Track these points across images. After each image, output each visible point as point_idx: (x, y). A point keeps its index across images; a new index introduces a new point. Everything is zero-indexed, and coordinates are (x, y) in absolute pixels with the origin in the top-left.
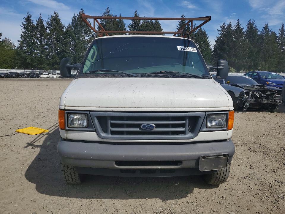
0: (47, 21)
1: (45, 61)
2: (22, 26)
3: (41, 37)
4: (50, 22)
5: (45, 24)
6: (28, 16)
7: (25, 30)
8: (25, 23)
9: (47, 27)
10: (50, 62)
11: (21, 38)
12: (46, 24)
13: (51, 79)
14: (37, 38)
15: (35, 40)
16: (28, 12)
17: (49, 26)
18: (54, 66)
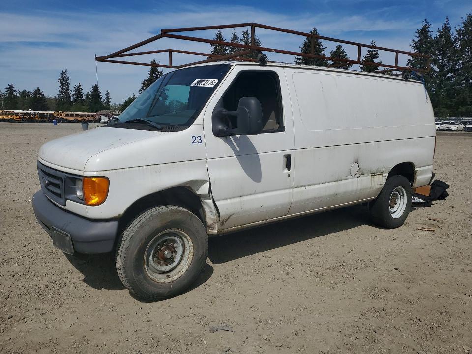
0: (457, 28)
1: (444, 101)
2: (413, 45)
3: (442, 59)
4: (463, 29)
5: (454, 34)
6: (424, 26)
7: (416, 51)
8: (417, 40)
9: (456, 39)
10: (452, 101)
11: (407, 65)
12: (456, 34)
13: (445, 132)
14: (435, 62)
15: (432, 66)
16: (426, 20)
17: (460, 36)
18: (458, 108)
